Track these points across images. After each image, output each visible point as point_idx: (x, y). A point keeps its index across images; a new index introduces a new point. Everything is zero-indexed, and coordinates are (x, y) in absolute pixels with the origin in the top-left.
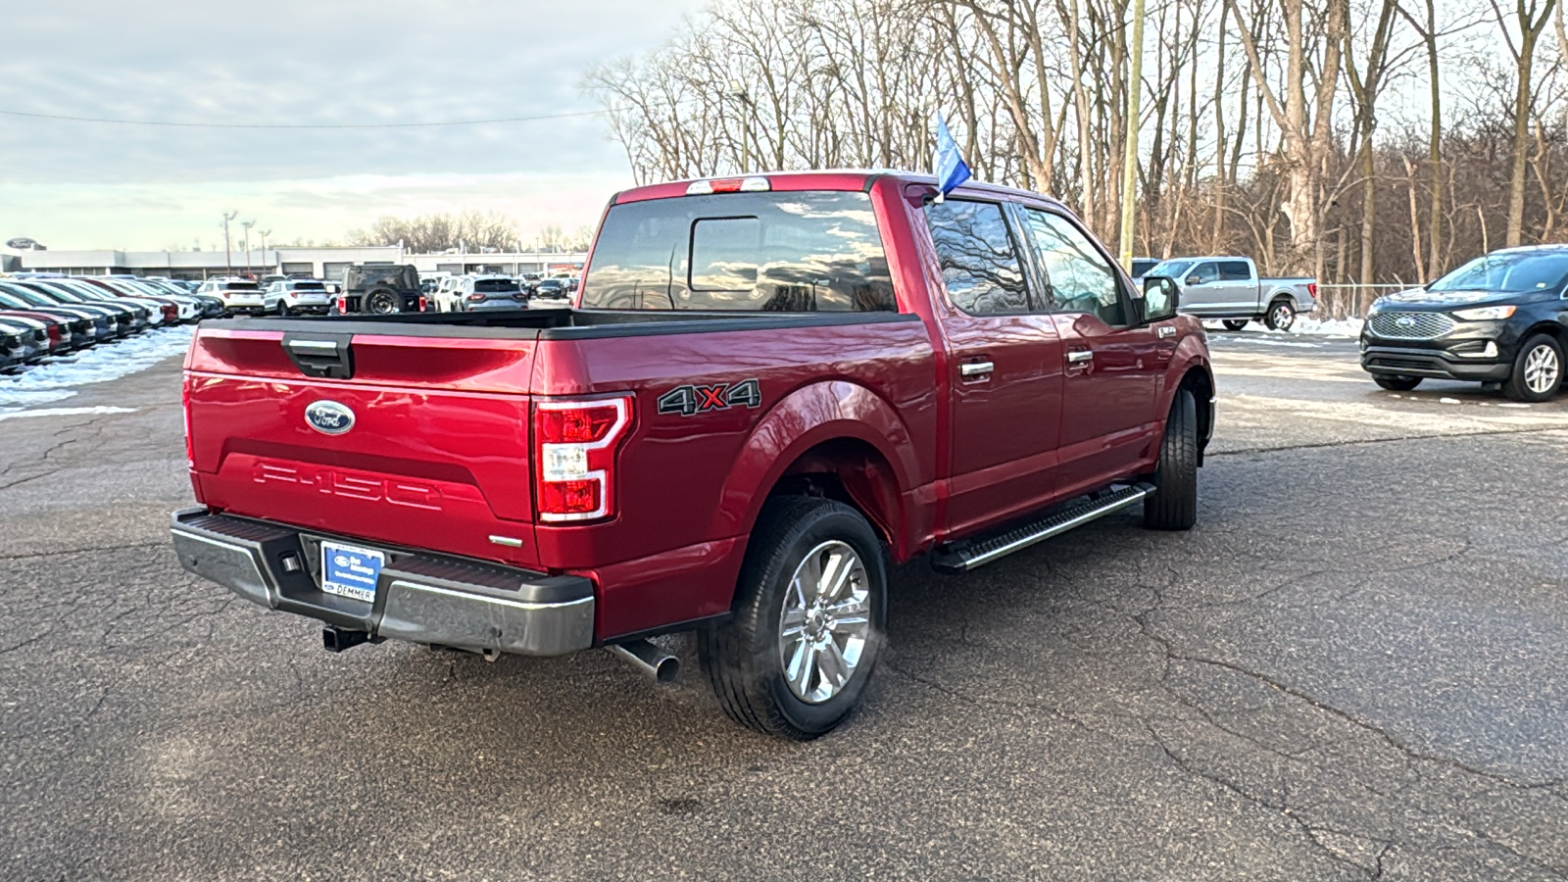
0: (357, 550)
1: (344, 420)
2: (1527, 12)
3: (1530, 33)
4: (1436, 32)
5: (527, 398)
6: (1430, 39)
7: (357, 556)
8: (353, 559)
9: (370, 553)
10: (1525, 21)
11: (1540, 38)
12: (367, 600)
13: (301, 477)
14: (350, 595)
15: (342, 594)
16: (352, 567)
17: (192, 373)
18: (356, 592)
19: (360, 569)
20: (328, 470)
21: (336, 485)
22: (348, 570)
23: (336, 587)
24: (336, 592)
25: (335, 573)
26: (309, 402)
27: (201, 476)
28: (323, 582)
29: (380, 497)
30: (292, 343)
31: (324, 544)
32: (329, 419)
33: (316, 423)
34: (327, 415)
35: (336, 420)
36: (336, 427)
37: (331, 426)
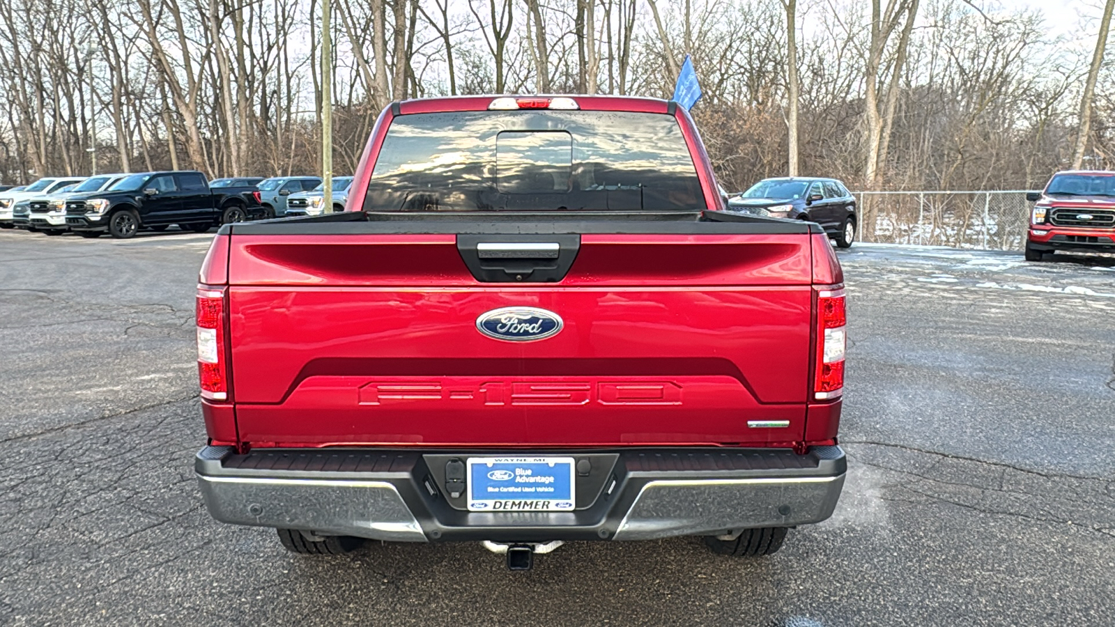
0: (530, 460)
1: (547, 325)
2: (498, 30)
3: (501, 39)
4: (450, 33)
5: (808, 288)
6: (446, 36)
7: (525, 467)
8: (518, 471)
9: (552, 461)
10: (497, 34)
11: (507, 43)
12: (545, 509)
13: (451, 392)
14: (515, 508)
15: (502, 509)
16: (518, 480)
17: (232, 290)
18: (526, 503)
19: (532, 480)
20: (500, 382)
21: (513, 396)
22: (512, 483)
23: (490, 504)
24: (490, 508)
25: (490, 489)
26: (489, 309)
27: (240, 409)
28: (470, 501)
29: (587, 401)
30: (481, 247)
31: (471, 461)
32: (525, 326)
33: (496, 331)
34: (520, 322)
35: (537, 326)
36: (534, 334)
37: (526, 333)
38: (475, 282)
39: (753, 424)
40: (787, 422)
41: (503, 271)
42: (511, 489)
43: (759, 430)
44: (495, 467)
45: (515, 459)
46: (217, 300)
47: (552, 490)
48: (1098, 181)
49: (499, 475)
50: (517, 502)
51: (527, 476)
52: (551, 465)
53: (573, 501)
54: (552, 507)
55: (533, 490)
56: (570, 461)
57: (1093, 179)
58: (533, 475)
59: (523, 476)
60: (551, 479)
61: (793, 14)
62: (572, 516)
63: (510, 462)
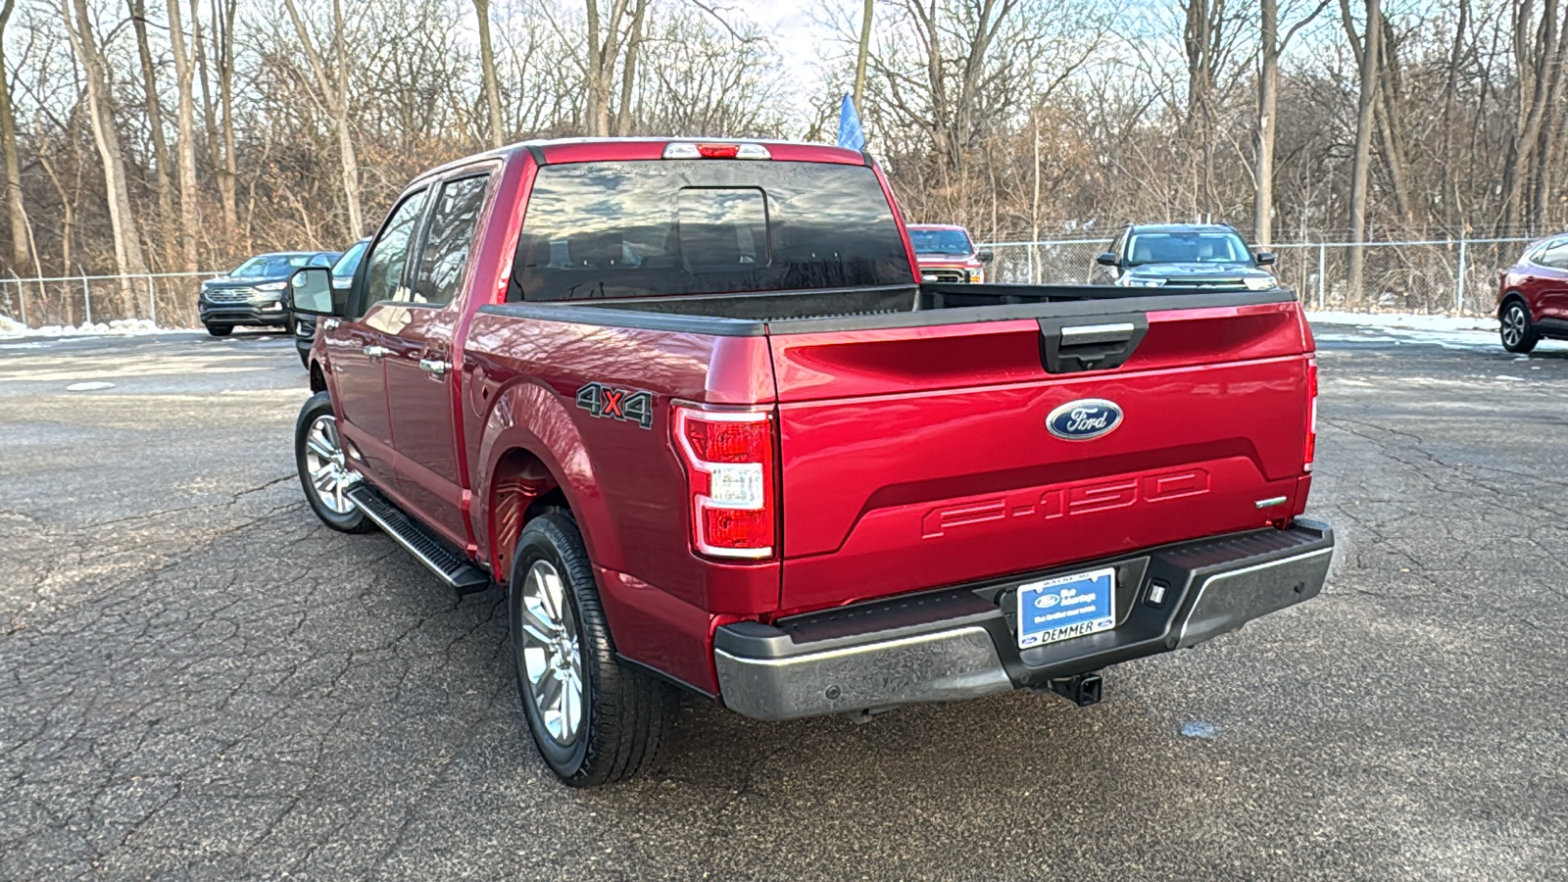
0: (1076, 578)
5: (1300, 357)
7: (1068, 587)
8: (1064, 593)
9: (1094, 575)
12: (1089, 632)
13: (1014, 509)
14: (1062, 637)
15: (1050, 641)
16: (1064, 603)
17: (780, 407)
18: (1071, 629)
19: (1075, 601)
20: (1059, 489)
21: (1072, 504)
22: (1057, 608)
23: (1039, 635)
24: (1039, 642)
25: (1038, 620)
26: (1060, 403)
27: (788, 566)
28: (1021, 637)
29: (1134, 500)
30: (1066, 331)
31: (1022, 589)
32: (1091, 422)
33: (1065, 430)
34: (1090, 416)
35: (1103, 419)
36: (1100, 429)
37: (1093, 429)
38: (1046, 375)
39: (1260, 503)
40: (1284, 498)
41: (1078, 359)
42: (1058, 615)
43: (1266, 508)
44: (1046, 592)
45: (1061, 579)
46: (758, 423)
47: (1092, 608)
48: (930, 237)
49: (1046, 602)
50: (1063, 629)
51: (1072, 597)
52: (1095, 580)
53: (1113, 617)
54: (1096, 628)
55: (1075, 612)
56: (1111, 571)
57: (925, 235)
58: (1077, 595)
59: (1068, 597)
60: (1092, 597)
61: (486, 11)
62: (1113, 633)
63: (1057, 583)
